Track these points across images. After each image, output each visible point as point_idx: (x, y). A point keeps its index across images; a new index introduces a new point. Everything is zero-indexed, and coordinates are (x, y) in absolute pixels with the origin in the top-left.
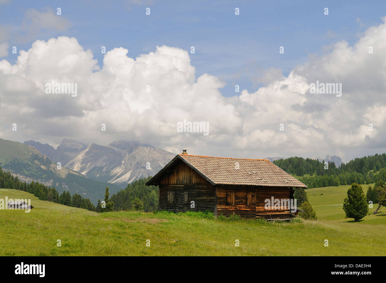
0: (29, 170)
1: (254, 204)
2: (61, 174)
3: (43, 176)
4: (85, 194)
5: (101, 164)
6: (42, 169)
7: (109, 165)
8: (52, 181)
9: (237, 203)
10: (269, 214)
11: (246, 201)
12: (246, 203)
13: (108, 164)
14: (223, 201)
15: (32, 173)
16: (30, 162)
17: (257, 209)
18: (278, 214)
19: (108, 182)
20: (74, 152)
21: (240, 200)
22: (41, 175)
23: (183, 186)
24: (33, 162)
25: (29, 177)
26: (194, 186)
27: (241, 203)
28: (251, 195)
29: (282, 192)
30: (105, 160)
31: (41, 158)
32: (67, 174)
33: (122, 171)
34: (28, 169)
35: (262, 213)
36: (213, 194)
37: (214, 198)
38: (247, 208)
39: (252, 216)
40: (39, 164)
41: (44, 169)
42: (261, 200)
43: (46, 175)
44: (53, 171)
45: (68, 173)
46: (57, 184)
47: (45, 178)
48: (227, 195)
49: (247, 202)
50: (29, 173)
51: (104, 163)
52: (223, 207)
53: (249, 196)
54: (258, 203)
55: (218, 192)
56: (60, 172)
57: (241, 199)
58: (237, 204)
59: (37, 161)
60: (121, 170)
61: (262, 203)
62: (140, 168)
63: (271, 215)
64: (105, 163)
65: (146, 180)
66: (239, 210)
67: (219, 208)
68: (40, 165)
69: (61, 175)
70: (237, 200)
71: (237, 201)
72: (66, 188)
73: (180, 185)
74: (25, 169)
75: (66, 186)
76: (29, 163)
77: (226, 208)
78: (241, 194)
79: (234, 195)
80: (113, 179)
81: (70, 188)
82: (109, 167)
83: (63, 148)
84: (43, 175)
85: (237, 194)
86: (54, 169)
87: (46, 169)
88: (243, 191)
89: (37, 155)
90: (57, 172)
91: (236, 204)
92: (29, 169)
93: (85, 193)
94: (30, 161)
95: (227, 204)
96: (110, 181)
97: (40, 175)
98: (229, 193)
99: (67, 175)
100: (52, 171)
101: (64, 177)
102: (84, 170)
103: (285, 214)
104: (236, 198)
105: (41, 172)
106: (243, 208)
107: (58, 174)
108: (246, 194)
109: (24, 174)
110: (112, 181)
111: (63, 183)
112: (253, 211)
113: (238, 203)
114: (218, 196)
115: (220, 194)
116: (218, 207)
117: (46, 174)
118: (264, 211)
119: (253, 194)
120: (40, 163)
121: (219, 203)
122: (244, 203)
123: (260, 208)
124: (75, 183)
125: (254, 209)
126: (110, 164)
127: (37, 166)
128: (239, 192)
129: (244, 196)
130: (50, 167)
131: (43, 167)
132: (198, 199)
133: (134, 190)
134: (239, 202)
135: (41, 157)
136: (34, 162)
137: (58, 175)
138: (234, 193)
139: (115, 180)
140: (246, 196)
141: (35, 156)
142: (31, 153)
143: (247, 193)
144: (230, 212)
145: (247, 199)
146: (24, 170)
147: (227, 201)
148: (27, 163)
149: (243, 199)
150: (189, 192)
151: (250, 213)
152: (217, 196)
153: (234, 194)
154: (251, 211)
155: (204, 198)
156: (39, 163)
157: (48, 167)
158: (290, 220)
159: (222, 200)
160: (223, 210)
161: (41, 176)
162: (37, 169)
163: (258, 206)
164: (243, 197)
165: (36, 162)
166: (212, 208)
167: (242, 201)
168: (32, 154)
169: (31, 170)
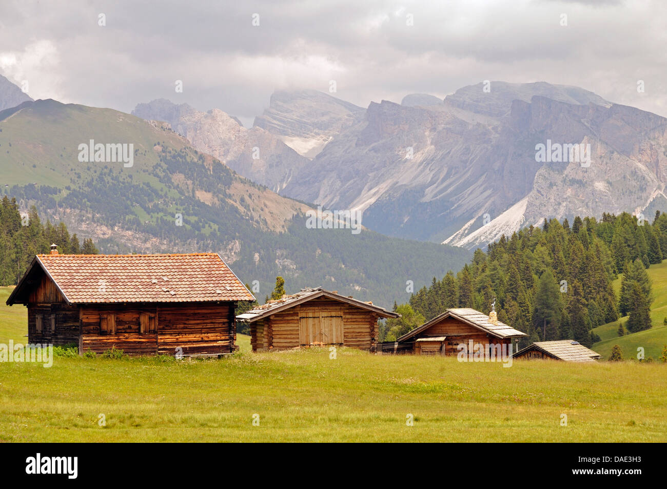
0: (157, 209)
1: (153, 331)
2: (269, 220)
3: (206, 231)
4: (357, 288)
5: (415, 178)
6: (201, 205)
7: (443, 180)
8: (237, 245)
9: (120, 331)
10: (186, 346)
11: (138, 327)
12: (138, 332)
13: (442, 176)
14: (94, 328)
15: (165, 218)
16: (157, 179)
17: (161, 339)
18: (204, 347)
19: (446, 242)
20: (318, 134)
21: (127, 326)
22: (196, 227)
23: (50, 305)
24: (167, 181)
25: (155, 235)
26: (60, 305)
27: (128, 331)
28: (147, 317)
29: (212, 309)
30: (433, 160)
31: (195, 163)
32: (290, 217)
33: (492, 199)
34: (151, 205)
35: (171, 345)
36: (76, 318)
37: (78, 324)
38: (140, 338)
39: (150, 350)
40: (191, 187)
41: (207, 203)
42: (168, 324)
43: (215, 227)
44: (242, 209)
45: (295, 213)
46: (257, 256)
47: (213, 234)
48: (100, 318)
49: (139, 329)
50: (155, 220)
51: (427, 171)
52: (94, 338)
53: (144, 319)
54: (163, 329)
55: (84, 314)
56: (266, 210)
57: (128, 324)
58: (122, 333)
59: (182, 176)
60: (489, 196)
61: (171, 329)
62: (559, 183)
63: (189, 348)
64: (431, 170)
65: (534, 234)
66: (125, 342)
67: (86, 340)
68: (193, 191)
69: (269, 222)
70: (121, 325)
71: (121, 327)
72: (289, 270)
73: (47, 303)
74: (141, 205)
75: (288, 262)
76: (155, 183)
77: (100, 340)
78: (128, 317)
79: (114, 319)
80: (461, 231)
81: (301, 269)
82: (445, 184)
83: (275, 122)
84: (204, 227)
85: (120, 317)
86: (242, 200)
87: (213, 204)
88: (132, 312)
89: (179, 155)
90: (254, 214)
91: (118, 333)
92: (156, 206)
93: (360, 284)
94: (156, 175)
95: (103, 333)
96: (451, 238)
97: (193, 226)
98: (105, 316)
99: (290, 221)
100: (236, 210)
101: (279, 229)
102: (355, 202)
103: (219, 346)
104: (119, 322)
105: (196, 215)
106: (133, 338)
107: (256, 217)
108: (138, 316)
109: (139, 224)
110: (460, 239)
111: (278, 253)
112: (152, 342)
113: (123, 331)
114: (83, 320)
115: (87, 318)
116: (84, 338)
117: (214, 222)
118: (175, 342)
119: (153, 315)
120: (193, 183)
121: (86, 332)
122: (133, 331)
123: (166, 337)
124: (319, 251)
125: (155, 339)
126: (447, 176)
127: (184, 195)
128: (124, 313)
129: (134, 320)
130: (230, 196)
131: (204, 197)
132: (65, 325)
133: (488, 272)
134: (124, 329)
135: (196, 160)
136: (170, 179)
137: (257, 222)
138: (113, 316)
139: (468, 234)
140: (138, 319)
141: (174, 157)
142: (158, 148)
143: (140, 313)
144: (108, 345)
145: (139, 324)
146: (137, 208)
147: (100, 329)
148: (148, 185)
149: (133, 324)
150: (56, 315)
151: (147, 346)
152: (81, 320)
153: (115, 316)
154: (148, 342)
155: (69, 325)
156: (189, 182)
157: (221, 196)
158: (222, 355)
159: (92, 327)
160: (94, 342)
161: (199, 230)
162: (181, 205)
163: (162, 334)
164: (132, 321)
165: (178, 178)
166: (75, 339)
167: (130, 328)
168: (163, 151)
169: (162, 210)
